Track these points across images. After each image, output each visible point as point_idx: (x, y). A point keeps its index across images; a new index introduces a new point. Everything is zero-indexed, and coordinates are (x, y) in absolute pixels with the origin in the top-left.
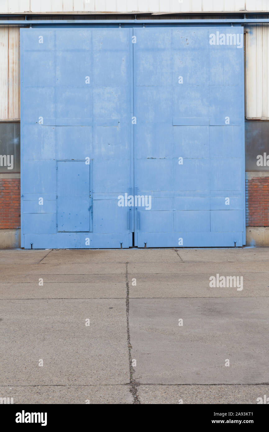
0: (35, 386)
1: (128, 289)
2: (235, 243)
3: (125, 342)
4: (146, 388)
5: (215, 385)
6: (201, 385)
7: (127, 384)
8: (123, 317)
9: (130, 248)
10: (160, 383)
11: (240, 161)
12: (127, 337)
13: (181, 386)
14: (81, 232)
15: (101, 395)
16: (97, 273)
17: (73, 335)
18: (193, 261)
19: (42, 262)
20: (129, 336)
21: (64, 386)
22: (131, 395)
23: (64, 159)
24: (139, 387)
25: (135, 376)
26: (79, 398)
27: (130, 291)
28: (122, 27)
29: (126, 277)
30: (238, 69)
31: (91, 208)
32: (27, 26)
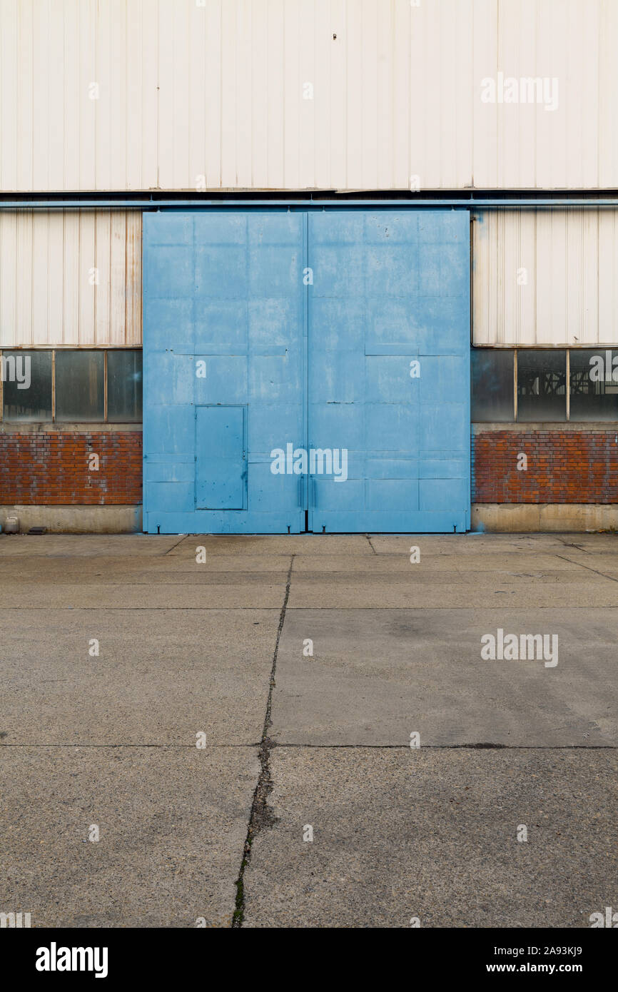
0: (116, 746)
1: (287, 595)
2: (455, 527)
3: (266, 678)
4: (285, 751)
5: (390, 747)
6: (369, 747)
7: (256, 744)
8: (271, 638)
9: (302, 533)
10: (308, 743)
11: (462, 408)
12: (271, 669)
13: (339, 748)
14: (230, 509)
15: (213, 763)
16: (247, 570)
17: (191, 664)
18: (390, 554)
19: (170, 553)
20: (274, 667)
21: (160, 746)
22: (258, 762)
23: (206, 403)
24: (274, 750)
25: (271, 731)
26: (178, 766)
27: (289, 597)
28: (291, 211)
29: (289, 576)
30: (462, 273)
31: (245, 475)
32: (154, 209)
